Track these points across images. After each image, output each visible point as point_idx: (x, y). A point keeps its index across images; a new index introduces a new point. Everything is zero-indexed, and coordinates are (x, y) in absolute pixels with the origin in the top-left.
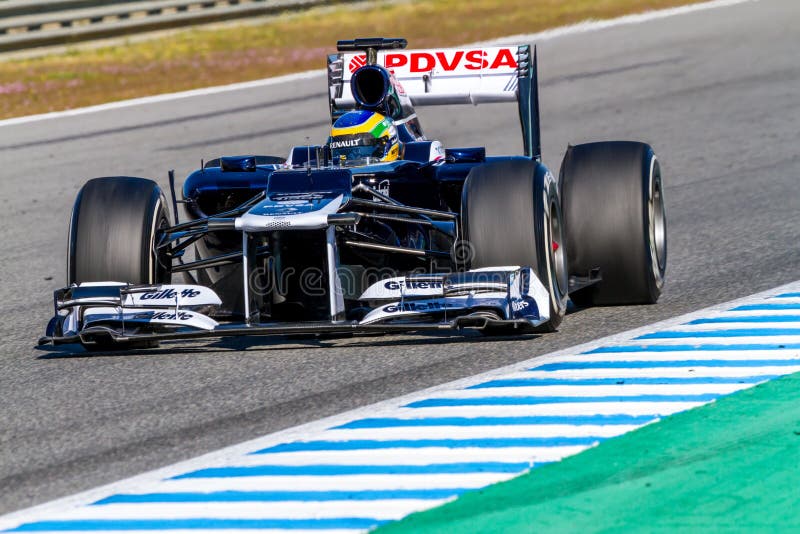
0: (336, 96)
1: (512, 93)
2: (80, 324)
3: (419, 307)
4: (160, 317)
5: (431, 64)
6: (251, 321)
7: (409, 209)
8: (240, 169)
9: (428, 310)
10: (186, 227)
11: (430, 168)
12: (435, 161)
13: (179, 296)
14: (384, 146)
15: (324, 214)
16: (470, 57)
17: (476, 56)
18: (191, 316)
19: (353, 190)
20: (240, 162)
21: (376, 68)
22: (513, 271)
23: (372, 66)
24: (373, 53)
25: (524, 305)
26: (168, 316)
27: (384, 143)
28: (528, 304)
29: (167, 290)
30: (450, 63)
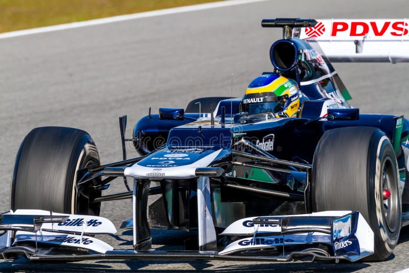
3: (267, 242)
4: (69, 241)
5: (366, 30)
8: (172, 119)
9: (274, 244)
13: (86, 225)
14: (284, 102)
15: (194, 168)
16: (395, 26)
17: (400, 26)
18: (91, 242)
20: (172, 113)
21: (290, 42)
22: (341, 216)
23: (287, 40)
24: (288, 30)
25: (348, 243)
26: (75, 240)
27: (285, 100)
28: (351, 242)
29: (78, 219)
30: (380, 30)
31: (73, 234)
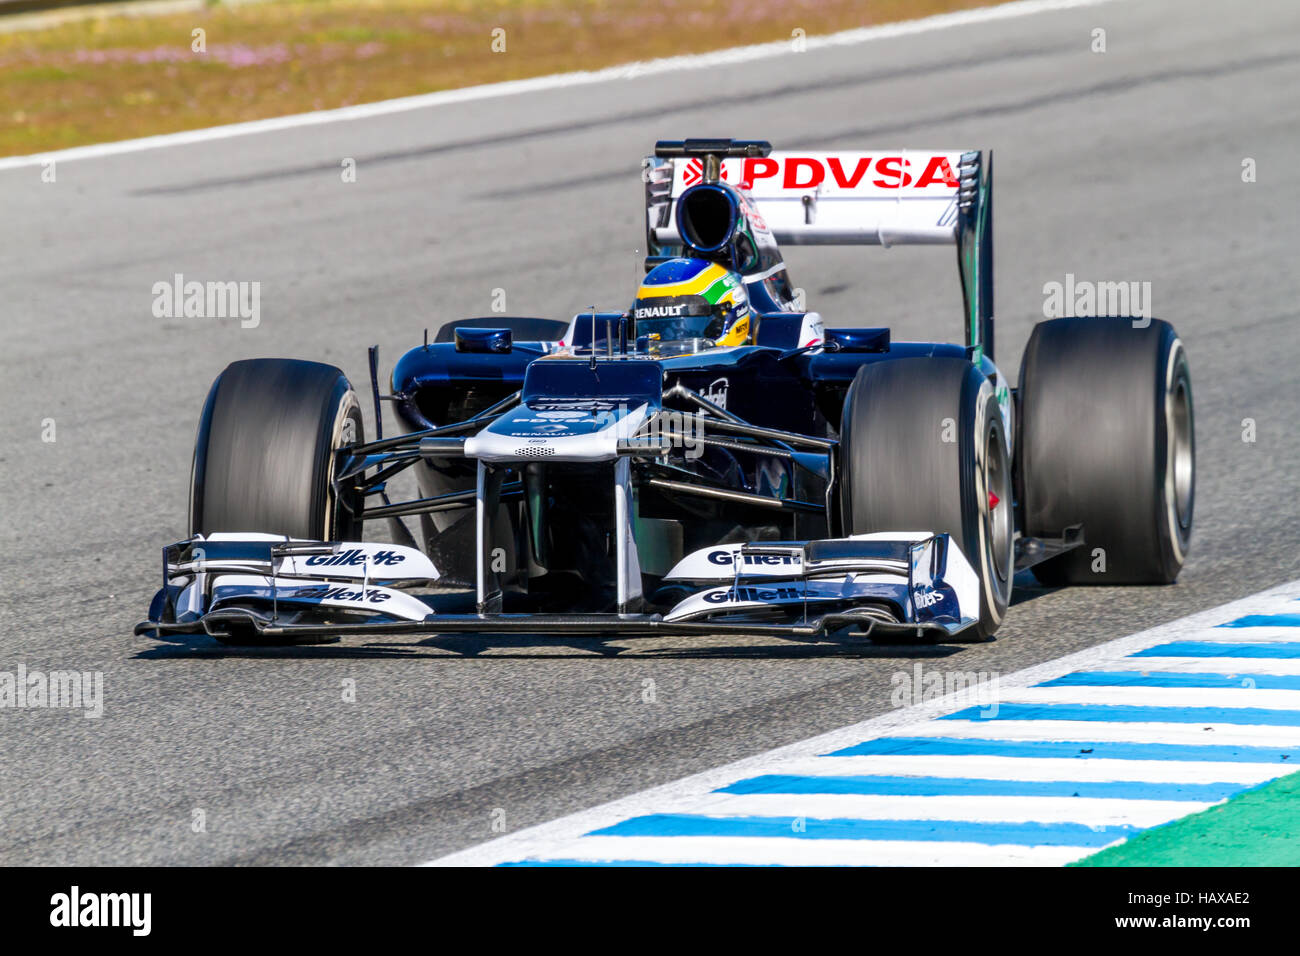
0: (660, 224)
1: (948, 230)
2: (207, 600)
3: (763, 596)
4: (337, 597)
5: (818, 176)
6: (486, 609)
7: (756, 430)
8: (486, 350)
9: (778, 600)
10: (392, 445)
11: (798, 360)
12: (807, 349)
13: (370, 562)
14: (724, 318)
15: (612, 437)
16: (882, 167)
17: (891, 166)
18: (387, 597)
19: (665, 395)
20: (486, 338)
21: (719, 190)
22: (921, 540)
23: (711, 185)
24: (713, 164)
25: (936, 598)
26: (351, 594)
27: (724, 313)
28: (942, 597)
29: (350, 551)
30: (849, 175)
31: (323, 580)
